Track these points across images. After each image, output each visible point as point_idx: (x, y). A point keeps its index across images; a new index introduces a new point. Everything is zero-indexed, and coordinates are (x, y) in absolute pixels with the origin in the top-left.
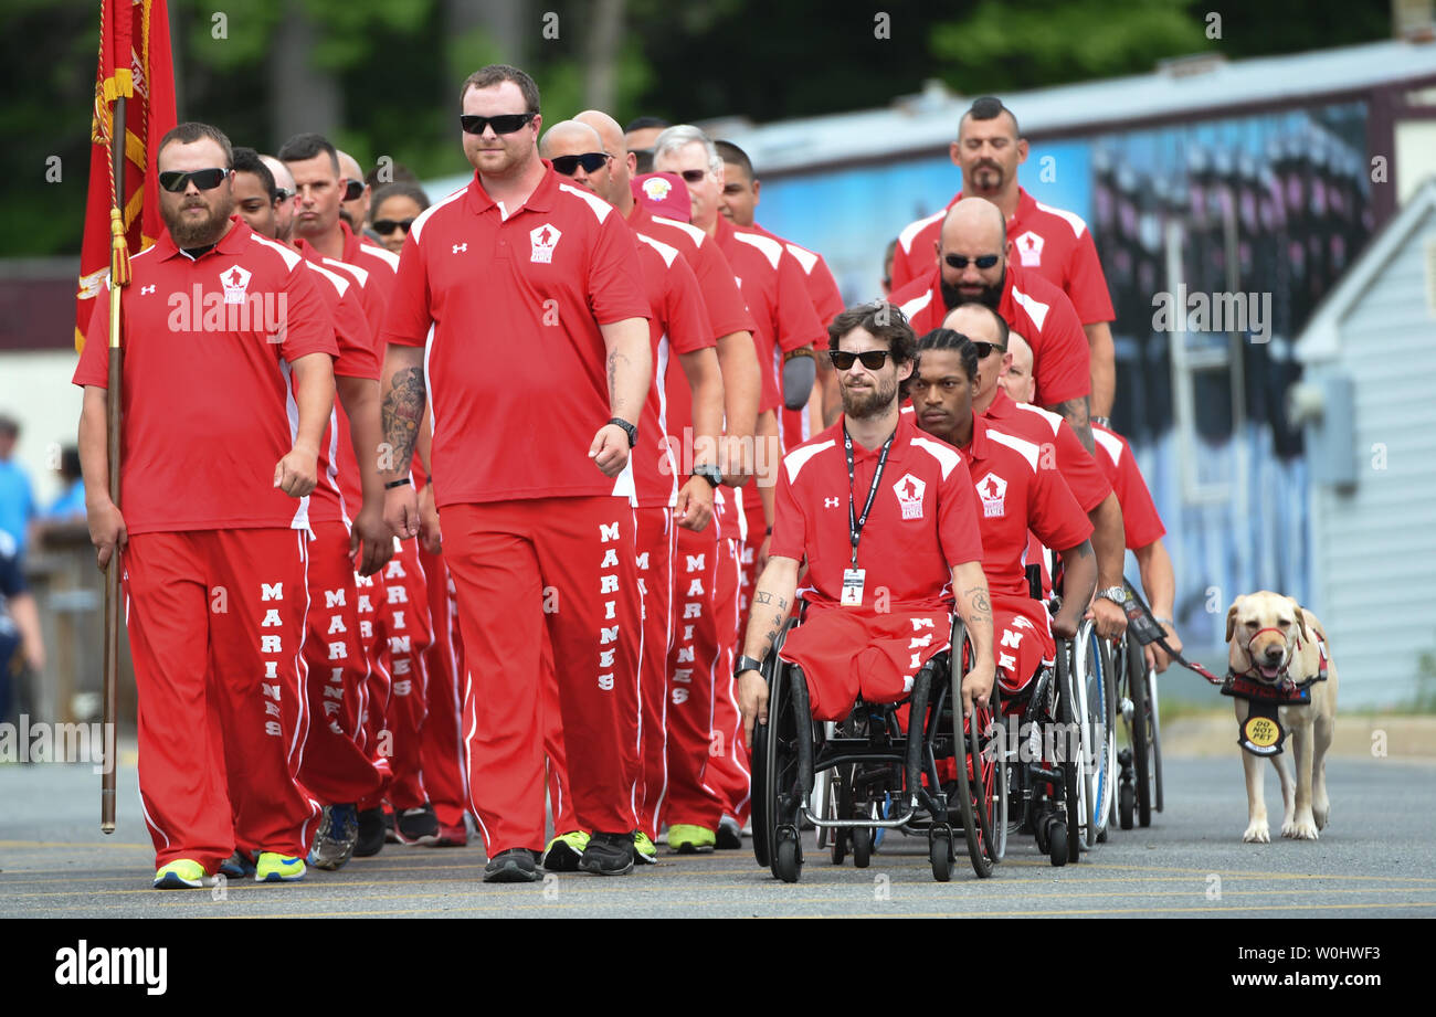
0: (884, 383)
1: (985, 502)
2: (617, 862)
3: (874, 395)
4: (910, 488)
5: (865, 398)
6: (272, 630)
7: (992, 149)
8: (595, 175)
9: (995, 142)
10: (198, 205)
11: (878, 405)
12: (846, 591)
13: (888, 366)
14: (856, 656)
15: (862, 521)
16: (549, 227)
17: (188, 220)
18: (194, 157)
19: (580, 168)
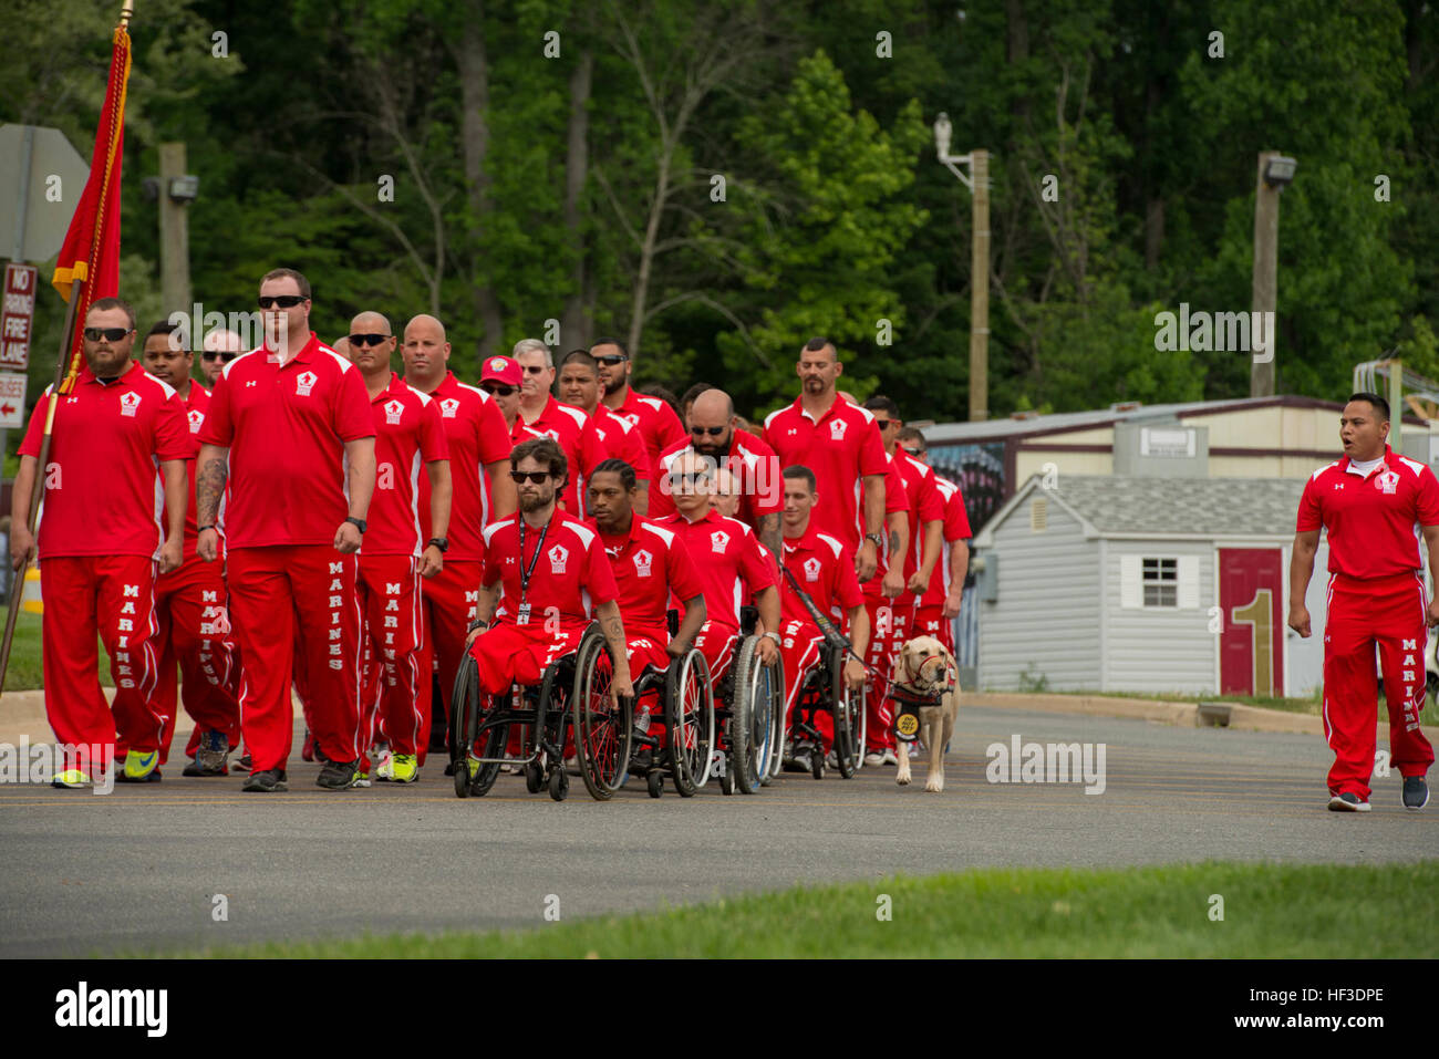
0: (545, 492)
1: (638, 568)
2: (339, 781)
3: (538, 499)
4: (559, 553)
5: (532, 500)
6: (128, 616)
7: (818, 369)
8: (376, 348)
9: (819, 364)
10: (106, 350)
11: (543, 504)
12: (520, 618)
13: (548, 480)
14: (512, 656)
15: (529, 574)
16: (310, 373)
17: (99, 359)
18: (107, 319)
19: (365, 343)
